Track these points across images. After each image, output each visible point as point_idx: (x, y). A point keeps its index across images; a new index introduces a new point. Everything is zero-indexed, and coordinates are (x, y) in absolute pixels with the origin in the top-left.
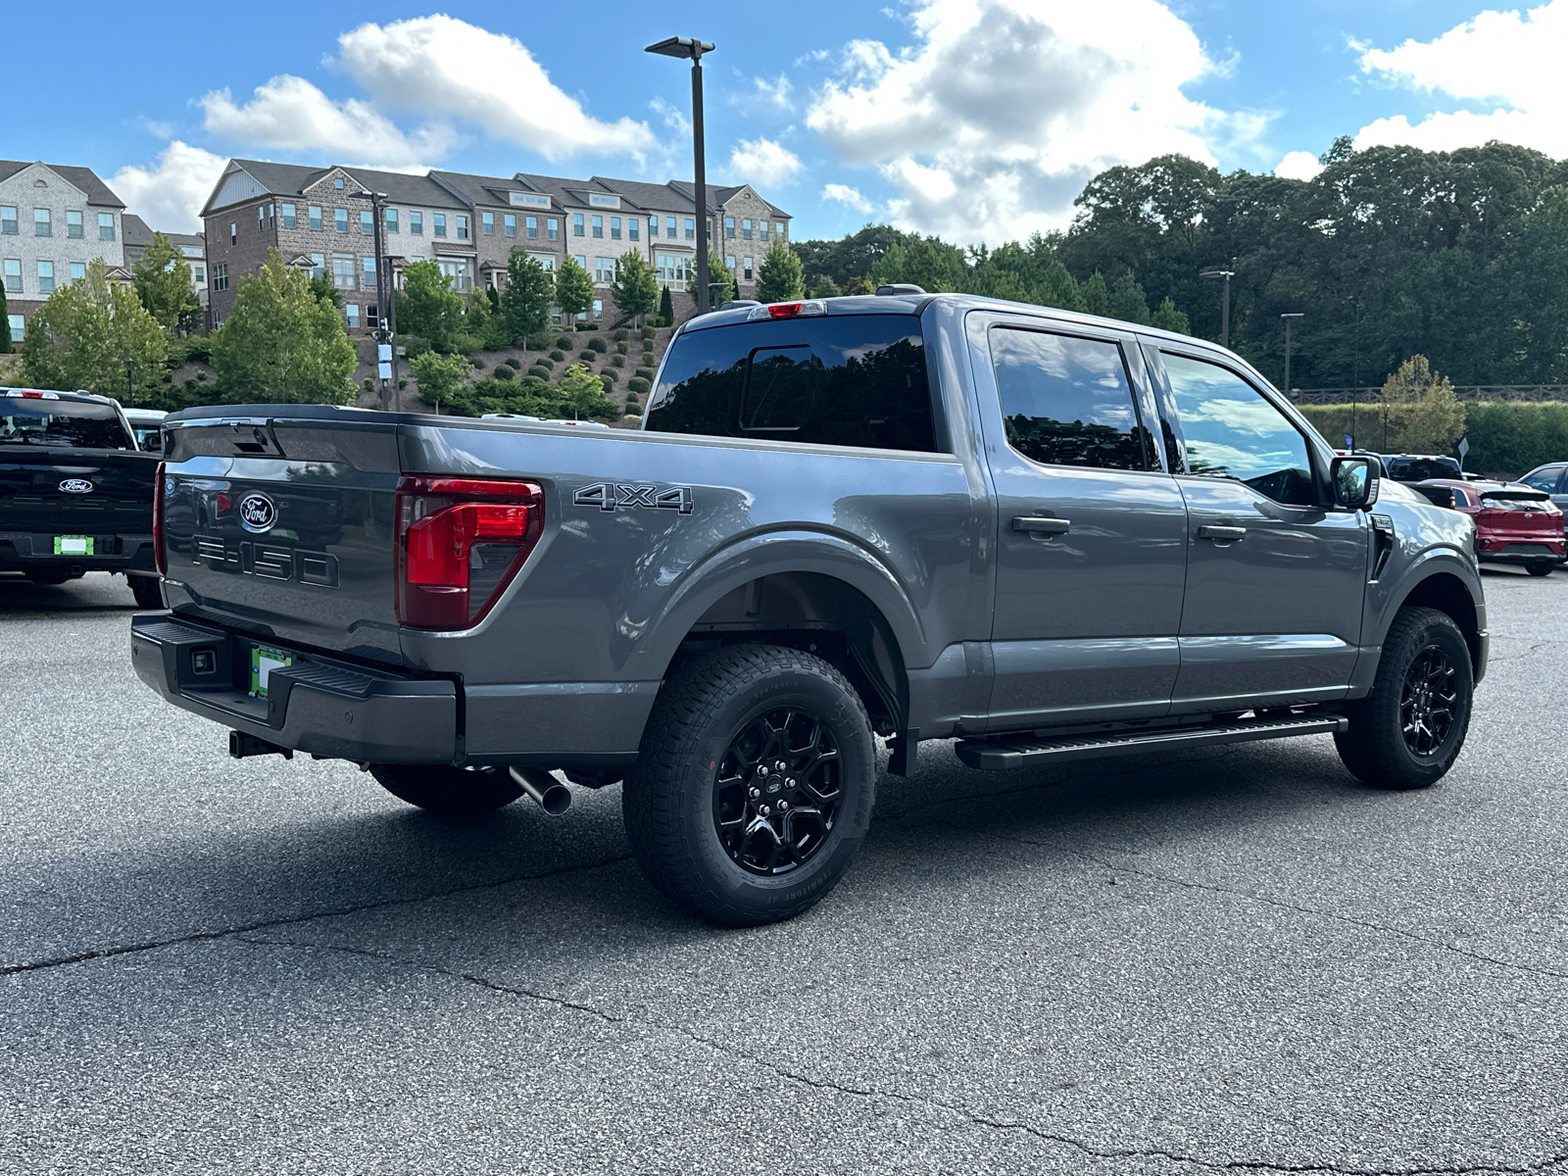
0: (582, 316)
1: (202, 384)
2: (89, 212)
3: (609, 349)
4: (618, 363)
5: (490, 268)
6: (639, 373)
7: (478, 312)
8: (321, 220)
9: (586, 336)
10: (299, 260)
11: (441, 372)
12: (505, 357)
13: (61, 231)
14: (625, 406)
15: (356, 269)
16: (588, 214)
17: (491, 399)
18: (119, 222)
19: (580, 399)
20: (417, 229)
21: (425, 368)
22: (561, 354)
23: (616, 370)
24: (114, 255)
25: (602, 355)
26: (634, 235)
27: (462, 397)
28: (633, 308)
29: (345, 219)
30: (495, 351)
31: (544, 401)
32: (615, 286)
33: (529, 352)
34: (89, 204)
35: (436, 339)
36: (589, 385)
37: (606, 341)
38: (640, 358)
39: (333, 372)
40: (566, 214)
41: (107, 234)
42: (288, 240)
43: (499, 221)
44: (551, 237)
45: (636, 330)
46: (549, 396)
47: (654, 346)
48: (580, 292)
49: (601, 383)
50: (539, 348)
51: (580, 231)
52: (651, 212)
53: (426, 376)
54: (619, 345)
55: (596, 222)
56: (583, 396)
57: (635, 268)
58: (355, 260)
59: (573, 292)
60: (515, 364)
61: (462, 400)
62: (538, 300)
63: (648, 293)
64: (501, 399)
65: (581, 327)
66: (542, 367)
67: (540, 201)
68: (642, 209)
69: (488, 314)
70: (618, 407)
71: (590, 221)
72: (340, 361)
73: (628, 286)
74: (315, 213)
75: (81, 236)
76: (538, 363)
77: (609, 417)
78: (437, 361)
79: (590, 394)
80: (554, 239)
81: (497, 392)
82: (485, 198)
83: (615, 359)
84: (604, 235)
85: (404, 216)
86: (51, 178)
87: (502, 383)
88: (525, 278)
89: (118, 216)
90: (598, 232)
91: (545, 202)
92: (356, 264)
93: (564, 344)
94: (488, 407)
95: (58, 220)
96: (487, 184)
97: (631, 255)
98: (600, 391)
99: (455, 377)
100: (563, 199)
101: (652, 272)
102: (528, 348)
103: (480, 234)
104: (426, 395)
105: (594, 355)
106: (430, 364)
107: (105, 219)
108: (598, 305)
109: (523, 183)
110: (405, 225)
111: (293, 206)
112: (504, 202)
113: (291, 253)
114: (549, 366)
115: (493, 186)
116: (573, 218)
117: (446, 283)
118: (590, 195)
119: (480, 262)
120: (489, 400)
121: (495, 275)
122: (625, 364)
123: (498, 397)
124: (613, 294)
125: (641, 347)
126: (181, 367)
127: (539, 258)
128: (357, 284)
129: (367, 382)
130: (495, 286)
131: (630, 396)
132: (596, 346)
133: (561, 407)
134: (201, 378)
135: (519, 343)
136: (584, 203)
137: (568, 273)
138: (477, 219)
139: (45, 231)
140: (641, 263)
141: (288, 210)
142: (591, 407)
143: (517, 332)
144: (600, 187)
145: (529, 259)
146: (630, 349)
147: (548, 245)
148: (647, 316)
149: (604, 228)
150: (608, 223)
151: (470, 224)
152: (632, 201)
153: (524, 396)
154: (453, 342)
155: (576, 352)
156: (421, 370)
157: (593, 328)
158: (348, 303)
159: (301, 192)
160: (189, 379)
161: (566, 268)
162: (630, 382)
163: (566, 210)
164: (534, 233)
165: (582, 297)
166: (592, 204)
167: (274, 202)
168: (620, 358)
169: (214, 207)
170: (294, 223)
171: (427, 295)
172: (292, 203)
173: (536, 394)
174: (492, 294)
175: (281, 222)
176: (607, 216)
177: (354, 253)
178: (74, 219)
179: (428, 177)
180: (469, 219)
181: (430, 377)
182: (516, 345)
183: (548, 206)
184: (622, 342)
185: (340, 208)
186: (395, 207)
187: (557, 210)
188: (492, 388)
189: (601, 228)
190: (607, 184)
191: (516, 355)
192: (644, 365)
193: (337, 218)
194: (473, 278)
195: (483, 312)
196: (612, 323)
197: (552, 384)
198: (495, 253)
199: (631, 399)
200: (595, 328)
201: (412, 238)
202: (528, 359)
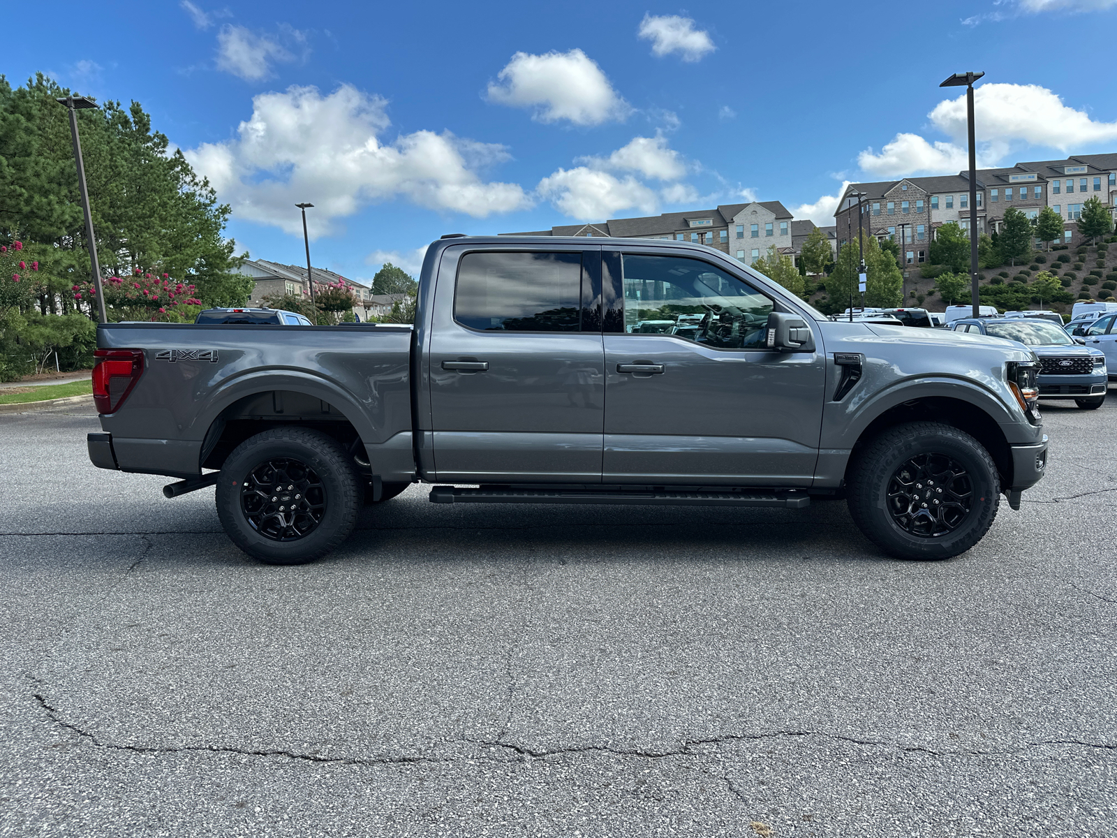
0: (1057, 241)
1: (823, 301)
2: (776, 223)
3: (1073, 259)
4: (1078, 268)
5: (995, 221)
6: (1092, 273)
7: (983, 247)
8: (894, 209)
9: (1057, 254)
10: (880, 232)
11: (952, 284)
12: (999, 271)
13: (762, 233)
14: (1078, 294)
15: (913, 232)
16: (1062, 180)
17: (986, 296)
18: (790, 225)
19: (1044, 292)
20: (950, 205)
21: (943, 282)
22: (1037, 266)
23: (1076, 273)
24: (786, 242)
25: (1067, 264)
26: (1097, 187)
27: (967, 297)
28: (1092, 233)
29: (908, 206)
30: (993, 268)
31: (1020, 295)
32: (1080, 220)
33: (1015, 267)
34: (776, 219)
35: (955, 265)
36: (1050, 283)
37: (1070, 255)
38: (1095, 263)
39: (889, 289)
40: (1048, 182)
41: (784, 232)
42: (875, 222)
43: (1002, 193)
44: (1037, 197)
45: (1094, 246)
46: (1025, 292)
47: (1106, 254)
48: (1053, 227)
49: (1059, 281)
50: (1023, 264)
51: (1057, 190)
52: (1110, 171)
53: (944, 286)
54: (1079, 257)
55: (1069, 183)
56: (1046, 290)
57: (1094, 208)
58: (912, 228)
59: (1049, 227)
60: (1005, 275)
61: (966, 298)
62: (1022, 235)
63: (1103, 222)
64: (992, 296)
65: (1055, 248)
66: (1022, 275)
67: (1029, 177)
68: (1103, 170)
69: (990, 247)
70: (1072, 295)
71: (1064, 183)
72: (893, 283)
73: (1089, 220)
74: (890, 205)
75: (772, 235)
76: (1021, 273)
77: (1065, 302)
78: (950, 277)
79: (1051, 289)
80: (1039, 198)
81: (990, 292)
82: (994, 181)
83: (1075, 265)
84: (1074, 190)
85: (942, 200)
86: (759, 209)
87: (995, 287)
88: (1014, 224)
89: (790, 222)
90: (1070, 190)
91: (1033, 177)
92: (913, 230)
93: (1040, 260)
94: (983, 302)
95: (762, 229)
96: (995, 173)
97: (1092, 200)
98: (1059, 286)
99: (962, 286)
100: (1046, 173)
101: (1107, 208)
102: (1014, 265)
103: (989, 202)
104: (944, 297)
105: (1060, 264)
106: (946, 280)
107: (783, 225)
108: (1068, 234)
109: (1020, 169)
110: (942, 204)
111: (879, 204)
112: (1006, 182)
113: (877, 228)
114: (1028, 274)
115: (1000, 173)
116: (1052, 184)
117: (962, 233)
118: (1065, 168)
119: (988, 218)
120: (984, 297)
121: (997, 225)
122: (1083, 268)
123: (990, 295)
124: (1078, 225)
125: (1097, 256)
126: (814, 294)
127: (1024, 211)
128: (913, 240)
129: (911, 293)
130: (997, 231)
131: (1083, 287)
132: (1064, 259)
133: (1032, 298)
134: (824, 298)
135: (1009, 262)
136: (1060, 173)
137: (1045, 217)
138: (987, 194)
139: (755, 234)
140: (1099, 204)
141: (876, 206)
142: (1053, 296)
143: (1008, 256)
144: (1074, 162)
145: (1017, 213)
146: (1087, 259)
147: (1034, 202)
148: (1104, 237)
149: (1074, 187)
150: (1077, 183)
151: (983, 198)
152: (1097, 166)
153: (1007, 293)
154: (965, 266)
155: (1049, 264)
156: (940, 283)
157: (1065, 248)
158: (908, 251)
159: (883, 196)
160: (817, 299)
161: (1044, 215)
162: (1085, 279)
163: (1048, 180)
164: (1025, 196)
165: (1054, 230)
166: (1066, 173)
167: (869, 203)
168: (1079, 265)
169: (841, 211)
170: (879, 213)
171: (949, 241)
172: (878, 202)
173: (1016, 291)
174: (994, 236)
175: (872, 213)
176: (1077, 179)
177: (912, 224)
178: (769, 227)
179: (960, 175)
180: (983, 195)
181: (946, 287)
182: (1007, 264)
183: (1036, 179)
184: (1081, 255)
185: (904, 201)
186: (937, 195)
187: (1042, 180)
188: (986, 290)
189: (1072, 187)
190: (1079, 159)
191: (1007, 270)
192: (1097, 268)
193: (903, 206)
194: (983, 228)
195: (987, 247)
196: (1078, 243)
197: (1029, 286)
198: (996, 212)
199: (1083, 289)
200: (1066, 248)
201: (946, 211)
202: (1013, 271)
